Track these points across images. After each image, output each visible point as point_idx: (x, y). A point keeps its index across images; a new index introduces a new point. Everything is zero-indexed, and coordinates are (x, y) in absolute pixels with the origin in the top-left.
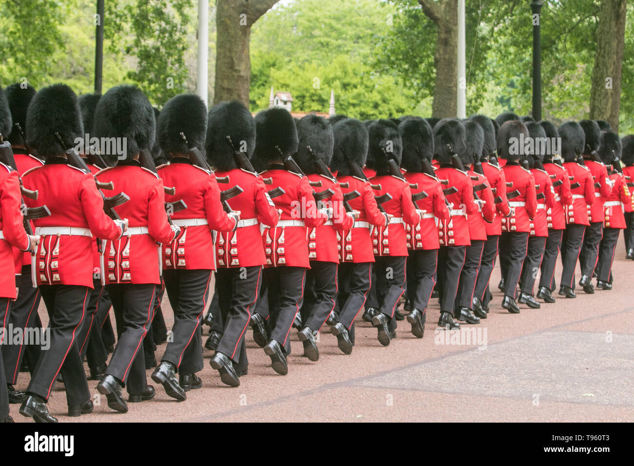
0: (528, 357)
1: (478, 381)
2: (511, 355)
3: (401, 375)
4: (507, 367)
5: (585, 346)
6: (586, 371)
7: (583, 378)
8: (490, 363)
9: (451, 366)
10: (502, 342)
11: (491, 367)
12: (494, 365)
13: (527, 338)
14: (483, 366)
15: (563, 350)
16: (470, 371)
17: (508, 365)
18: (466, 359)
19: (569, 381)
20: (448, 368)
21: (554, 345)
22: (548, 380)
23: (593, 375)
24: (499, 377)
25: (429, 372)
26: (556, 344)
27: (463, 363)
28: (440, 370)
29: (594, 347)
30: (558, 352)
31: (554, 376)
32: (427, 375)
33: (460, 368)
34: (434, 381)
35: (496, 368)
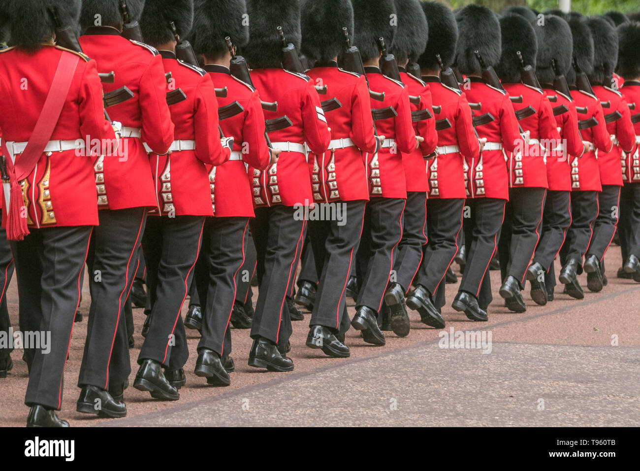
0: (415, 381)
1: (341, 416)
2: (386, 378)
3: (216, 408)
4: (382, 395)
5: (502, 364)
6: (510, 399)
7: (507, 410)
8: (355, 389)
9: (293, 395)
10: (367, 359)
11: (357, 396)
12: (363, 393)
13: (406, 352)
14: (344, 394)
15: (468, 370)
16: (325, 401)
17: (384, 392)
18: (314, 383)
19: (485, 415)
20: (289, 398)
21: (453, 363)
22: (451, 414)
23: (522, 405)
24: (372, 410)
25: (260, 403)
26: (455, 361)
27: (311, 390)
28: (276, 401)
29: (518, 366)
30: (460, 373)
31: (459, 408)
32: (257, 408)
33: (309, 398)
34: (271, 416)
35: (366, 397)
